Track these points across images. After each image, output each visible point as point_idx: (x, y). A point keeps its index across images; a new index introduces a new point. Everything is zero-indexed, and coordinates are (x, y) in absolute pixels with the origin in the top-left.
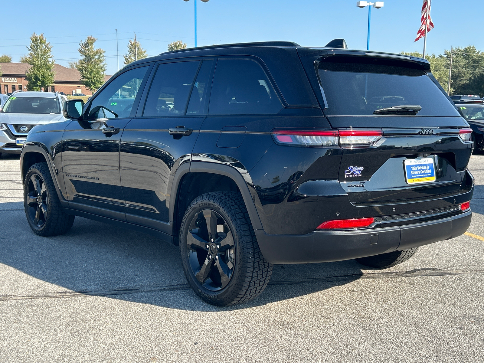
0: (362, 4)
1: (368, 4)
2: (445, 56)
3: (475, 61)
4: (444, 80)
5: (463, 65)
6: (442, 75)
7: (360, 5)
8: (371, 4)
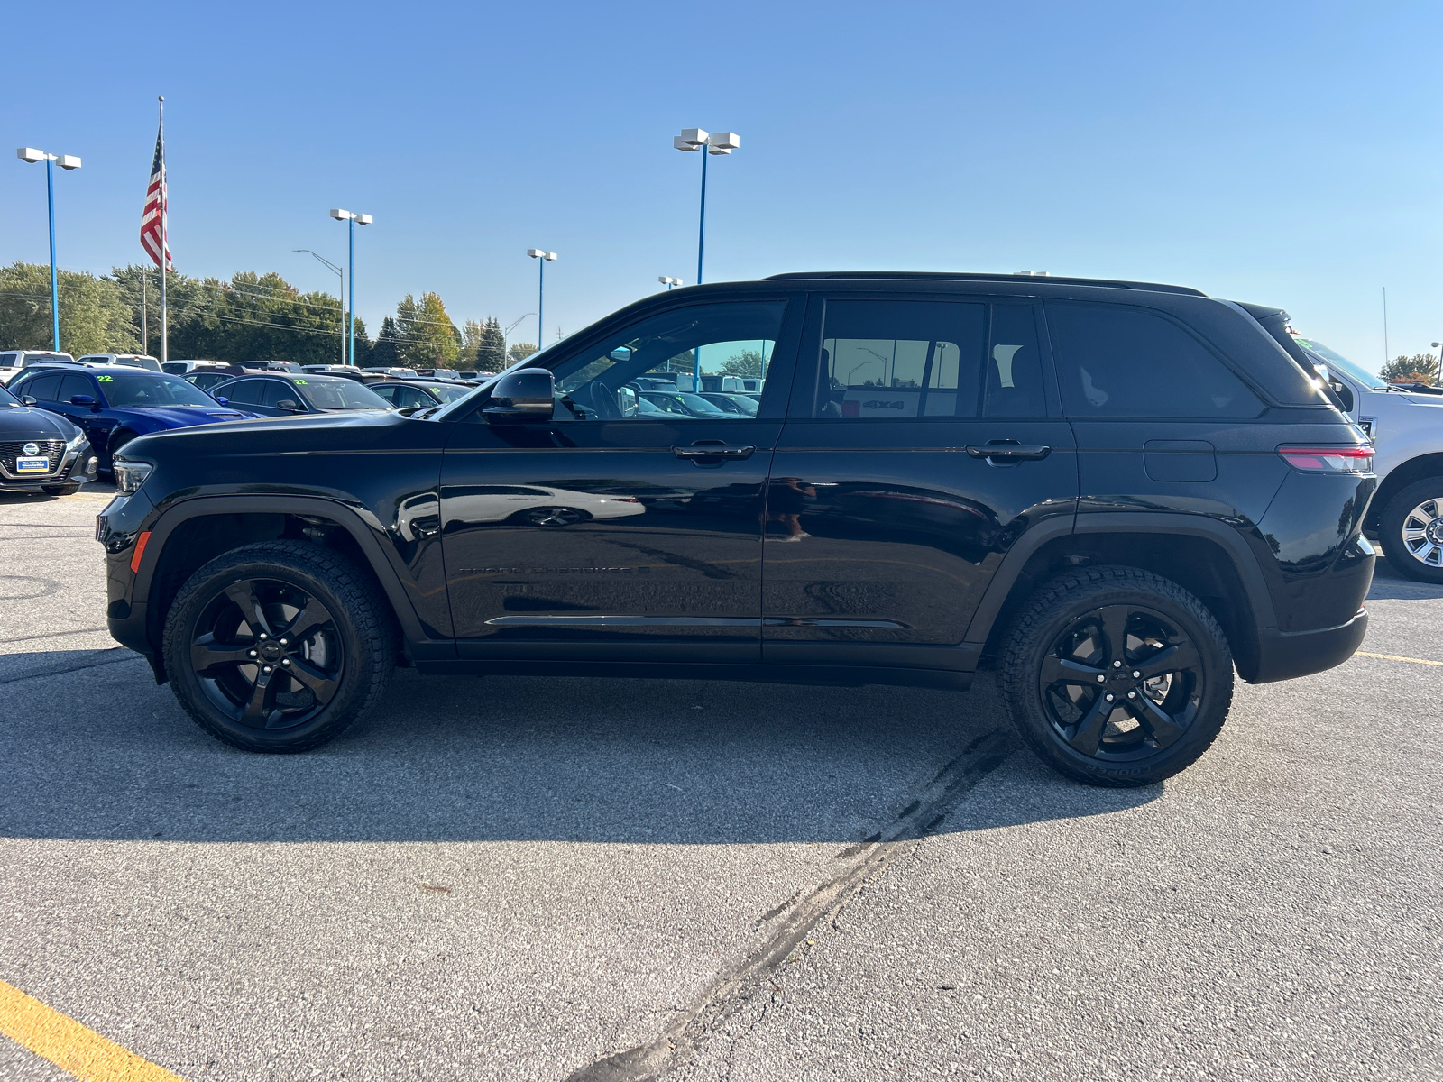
0: (31, 153)
1: (46, 157)
2: (115, 279)
3: (178, 294)
4: (121, 326)
5: (154, 300)
6: (117, 317)
7: (28, 157)
8: (52, 158)
